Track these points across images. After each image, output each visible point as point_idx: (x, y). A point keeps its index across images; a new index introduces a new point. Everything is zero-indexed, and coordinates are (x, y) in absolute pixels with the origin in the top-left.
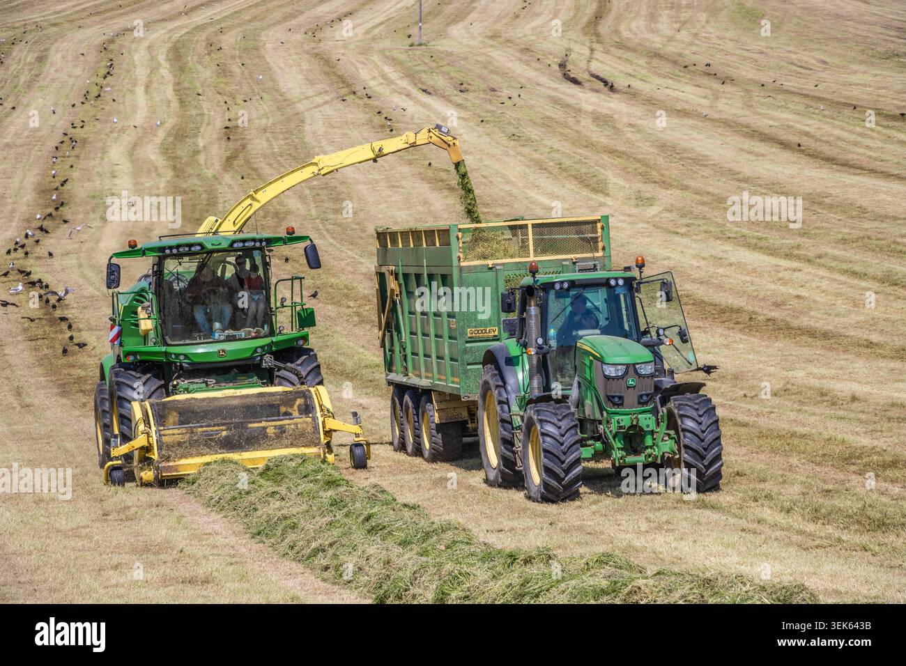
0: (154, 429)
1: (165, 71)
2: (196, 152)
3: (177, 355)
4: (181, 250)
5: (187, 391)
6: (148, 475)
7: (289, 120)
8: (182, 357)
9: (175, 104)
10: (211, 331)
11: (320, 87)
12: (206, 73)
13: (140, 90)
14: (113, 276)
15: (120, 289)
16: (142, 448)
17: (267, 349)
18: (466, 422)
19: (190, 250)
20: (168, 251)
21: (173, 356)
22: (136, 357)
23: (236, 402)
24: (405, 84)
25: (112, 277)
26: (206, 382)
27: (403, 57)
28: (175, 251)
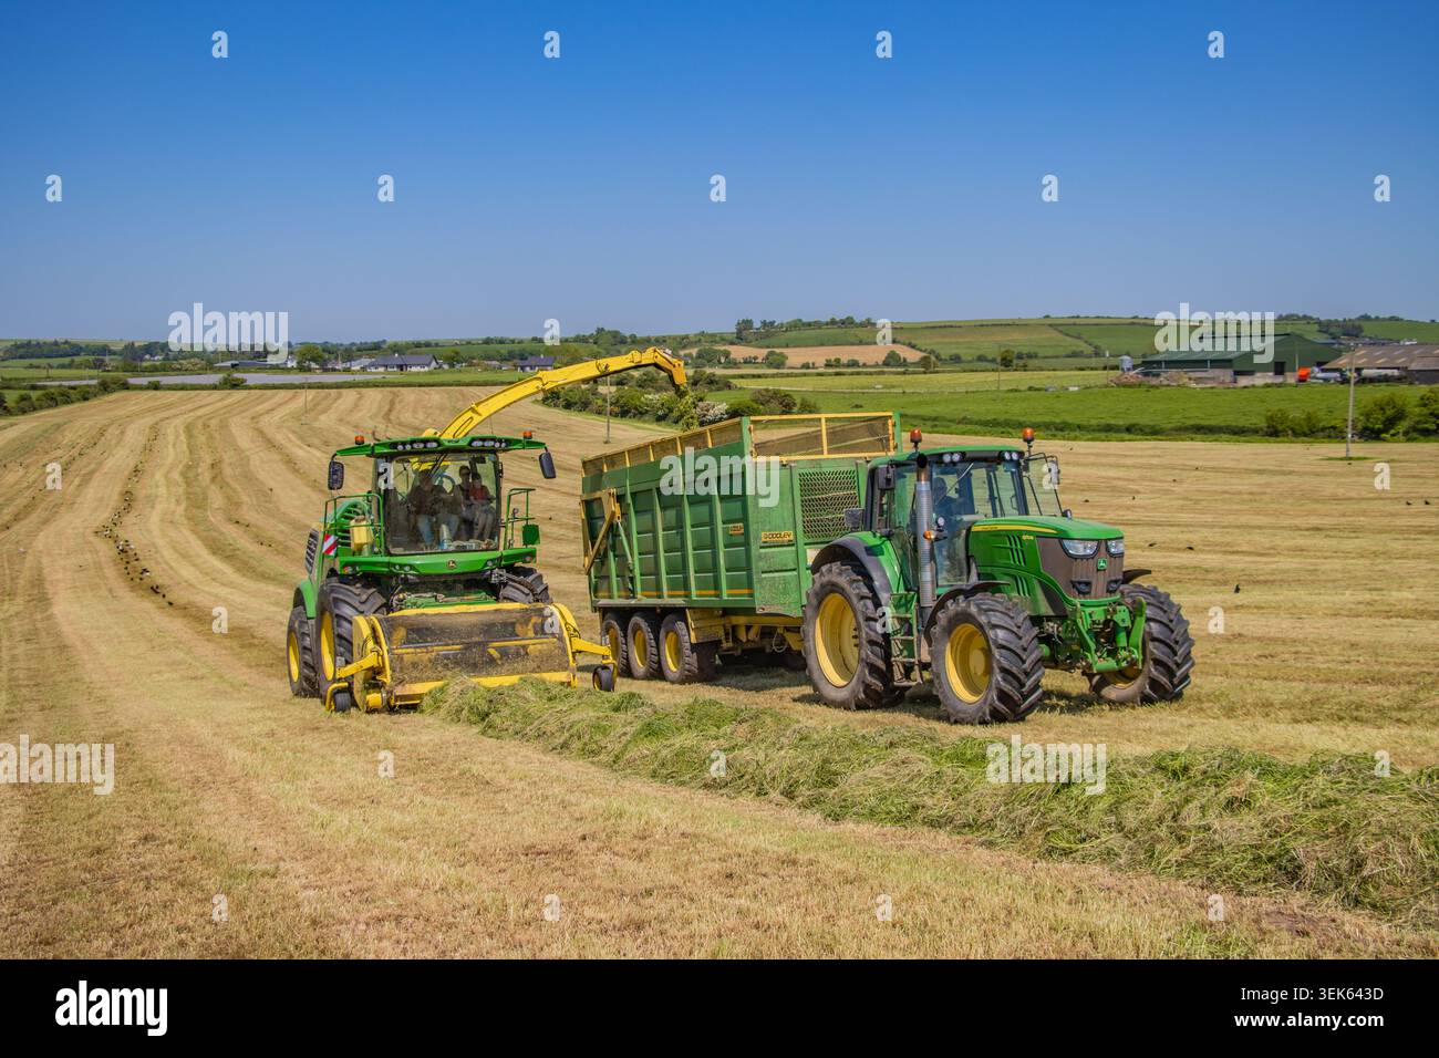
0: (385, 647)
1: (183, 437)
2: (198, 475)
3: (402, 566)
4: (415, 446)
5: (414, 605)
6: (375, 698)
7: (242, 459)
8: (407, 569)
9: (187, 453)
10: (439, 542)
11: (258, 444)
12: (202, 439)
13: (170, 446)
14: (336, 475)
15: (341, 492)
16: (371, 669)
17: (497, 562)
18: (720, 642)
19: (425, 447)
20: (400, 447)
21: (397, 567)
22: (354, 569)
23: (473, 619)
24: (298, 442)
25: (335, 477)
26: (436, 597)
27: (297, 430)
28: (408, 447)
